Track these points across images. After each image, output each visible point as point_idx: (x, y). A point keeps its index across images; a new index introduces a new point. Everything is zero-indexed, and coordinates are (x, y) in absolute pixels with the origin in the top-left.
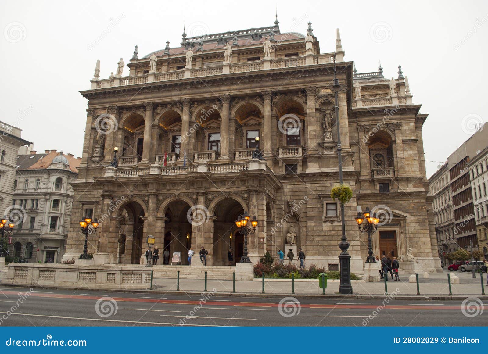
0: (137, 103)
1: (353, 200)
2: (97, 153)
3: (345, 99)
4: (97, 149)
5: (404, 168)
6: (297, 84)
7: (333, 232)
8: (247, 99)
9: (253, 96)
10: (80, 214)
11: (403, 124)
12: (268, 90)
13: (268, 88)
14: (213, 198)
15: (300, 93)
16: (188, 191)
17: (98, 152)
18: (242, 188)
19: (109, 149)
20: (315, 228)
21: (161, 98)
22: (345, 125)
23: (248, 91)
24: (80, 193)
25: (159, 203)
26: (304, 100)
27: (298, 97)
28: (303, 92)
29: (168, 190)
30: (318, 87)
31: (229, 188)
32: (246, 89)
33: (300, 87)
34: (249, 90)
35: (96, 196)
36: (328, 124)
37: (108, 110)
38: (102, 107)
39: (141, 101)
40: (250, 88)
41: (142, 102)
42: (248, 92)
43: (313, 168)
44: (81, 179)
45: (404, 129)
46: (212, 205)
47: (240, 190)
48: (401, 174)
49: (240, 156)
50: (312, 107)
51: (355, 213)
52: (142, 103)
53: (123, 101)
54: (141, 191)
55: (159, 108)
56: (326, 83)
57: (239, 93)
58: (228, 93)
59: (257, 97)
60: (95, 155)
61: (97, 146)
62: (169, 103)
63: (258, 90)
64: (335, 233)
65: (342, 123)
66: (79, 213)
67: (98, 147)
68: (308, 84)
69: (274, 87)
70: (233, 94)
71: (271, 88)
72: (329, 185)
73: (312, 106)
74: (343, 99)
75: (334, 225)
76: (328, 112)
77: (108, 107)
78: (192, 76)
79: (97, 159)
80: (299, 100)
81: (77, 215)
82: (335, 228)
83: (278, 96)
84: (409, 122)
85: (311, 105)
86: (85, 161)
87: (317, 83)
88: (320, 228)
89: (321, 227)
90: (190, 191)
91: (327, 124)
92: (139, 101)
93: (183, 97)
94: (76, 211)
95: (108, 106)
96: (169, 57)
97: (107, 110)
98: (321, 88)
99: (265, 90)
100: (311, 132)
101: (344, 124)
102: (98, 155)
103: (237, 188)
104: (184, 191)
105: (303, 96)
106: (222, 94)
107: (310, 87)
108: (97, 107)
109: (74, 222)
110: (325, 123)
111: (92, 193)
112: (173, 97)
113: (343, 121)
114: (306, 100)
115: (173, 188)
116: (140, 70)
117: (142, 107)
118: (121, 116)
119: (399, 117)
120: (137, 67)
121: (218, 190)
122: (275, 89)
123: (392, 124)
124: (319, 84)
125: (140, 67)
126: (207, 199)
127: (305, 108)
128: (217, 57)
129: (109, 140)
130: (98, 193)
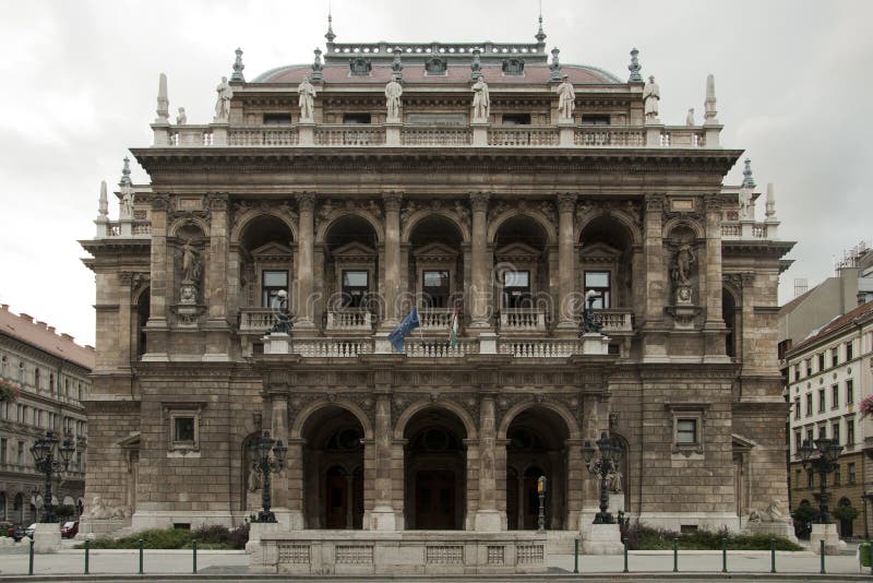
0: (278, 190)
1: (727, 415)
3: (718, 225)
4: (188, 290)
5: (752, 360)
6: (629, 185)
7: (690, 471)
8: (522, 205)
9: (535, 201)
11: (758, 277)
12: (570, 192)
13: (570, 187)
14: (510, 406)
15: (630, 204)
16: (458, 390)
18: (567, 389)
20: (658, 464)
22: (717, 275)
23: (528, 190)
24: (159, 385)
25: (395, 412)
26: (637, 220)
27: (625, 211)
28: (639, 201)
29: (414, 387)
30: (667, 196)
31: (541, 388)
32: (525, 186)
33: (634, 191)
34: (531, 187)
36: (684, 271)
37: (205, 200)
38: (189, 192)
39: (287, 187)
40: (534, 184)
41: (289, 190)
42: (530, 192)
43: (656, 355)
45: (759, 286)
46: (508, 419)
47: (563, 392)
48: (747, 370)
50: (656, 235)
51: (729, 439)
52: (290, 192)
53: (242, 184)
54: (355, 387)
55: (328, 207)
56: (682, 188)
57: (509, 192)
58: (485, 189)
59: (545, 203)
60: (184, 301)
61: (185, 282)
62: (350, 198)
63: (549, 190)
64: (693, 473)
67: (188, 285)
68: (650, 188)
69: (582, 187)
70: (497, 192)
71: (576, 187)
72: (684, 387)
74: (715, 224)
75: (691, 458)
76: (685, 248)
77: (206, 196)
78: (404, 143)
79: (190, 311)
80: (626, 218)
81: (156, 431)
82: (693, 463)
84: (768, 273)
85: (655, 232)
86: (161, 315)
88: (667, 464)
89: (669, 462)
90: (462, 389)
91: (682, 272)
92: (281, 188)
93: (388, 189)
94: (150, 422)
95: (204, 192)
96: (323, 87)
98: (674, 198)
99: (565, 192)
100: (653, 284)
103: (557, 387)
104: (449, 389)
105: (635, 211)
106: (473, 190)
107: (655, 194)
108: (175, 192)
109: (150, 446)
110: (677, 270)
111: (187, 385)
112: (362, 187)
114: (642, 219)
115: (426, 382)
116: (255, 112)
117: (286, 202)
118: (236, 218)
119: (752, 262)
120: (245, 103)
121: (519, 390)
122: (585, 190)
123: (739, 275)
124: (672, 190)
125: (254, 102)
126: (497, 406)
127: (637, 236)
128: (437, 102)
129: (215, 272)
130: (204, 385)
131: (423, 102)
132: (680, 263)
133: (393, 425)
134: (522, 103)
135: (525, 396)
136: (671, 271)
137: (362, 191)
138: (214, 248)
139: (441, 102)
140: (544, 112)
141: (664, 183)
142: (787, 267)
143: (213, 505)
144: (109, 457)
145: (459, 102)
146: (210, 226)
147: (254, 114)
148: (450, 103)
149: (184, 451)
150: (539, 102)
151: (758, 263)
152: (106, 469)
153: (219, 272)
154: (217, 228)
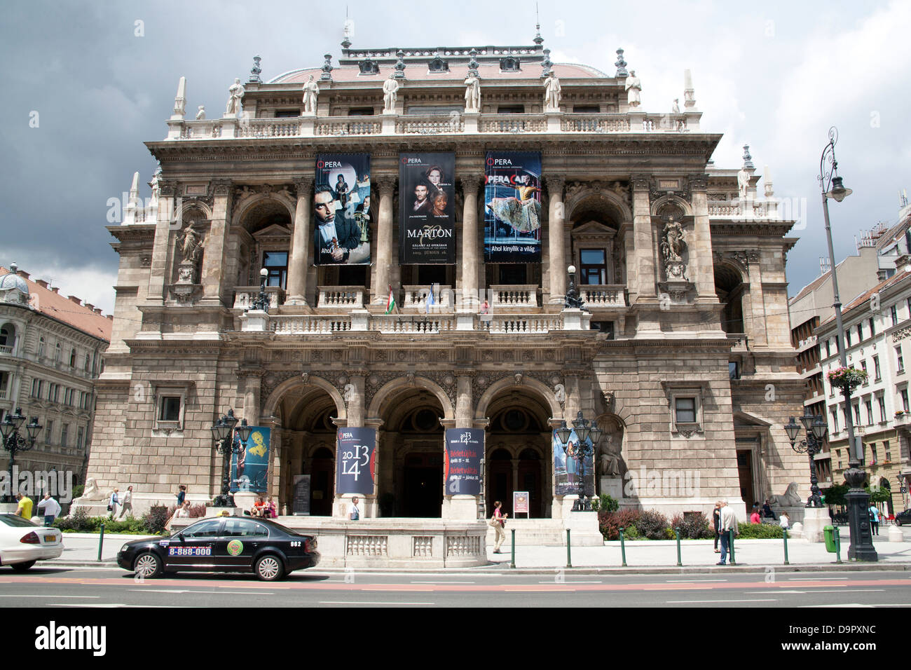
0: (277, 176)
1: (726, 393)
2: (185, 278)
3: (705, 203)
4: (186, 270)
6: (615, 167)
7: (690, 453)
10: (150, 408)
11: (763, 255)
12: (559, 174)
13: (559, 169)
15: (618, 184)
16: (434, 368)
17: (189, 276)
18: (549, 366)
19: (215, 269)
20: (655, 445)
22: (707, 251)
24: (150, 363)
25: (369, 391)
26: (626, 199)
27: (614, 192)
28: (625, 183)
30: (653, 177)
33: (620, 172)
36: (674, 248)
37: (209, 187)
38: (196, 179)
39: (286, 173)
41: (288, 176)
43: (648, 331)
44: (149, 332)
45: (765, 263)
47: (543, 369)
48: (758, 347)
49: (501, 301)
50: (645, 214)
51: (729, 418)
52: (289, 178)
53: (244, 170)
54: (329, 364)
56: (669, 169)
58: (476, 173)
60: (181, 281)
61: (184, 262)
64: (693, 455)
65: (701, 247)
66: (148, 406)
67: (187, 266)
68: (635, 169)
69: (570, 169)
71: (564, 169)
72: (681, 363)
73: (644, 211)
74: (702, 202)
75: (691, 438)
77: (210, 182)
78: (397, 132)
79: (188, 291)
80: (614, 197)
81: (143, 409)
82: (693, 444)
83: (575, 186)
84: (772, 250)
85: (642, 210)
87: (654, 169)
88: (665, 445)
89: (667, 443)
90: (439, 367)
91: (672, 248)
92: (281, 173)
95: (209, 179)
96: (331, 87)
97: (206, 187)
98: (661, 179)
99: (554, 173)
100: (645, 260)
101: (704, 250)
102: (189, 282)
104: (425, 367)
105: (624, 191)
107: (641, 175)
108: (183, 179)
110: (668, 247)
113: (702, 245)
114: (630, 199)
115: (401, 360)
116: (267, 108)
117: (286, 188)
118: (238, 203)
119: (755, 239)
120: (259, 101)
121: (498, 368)
122: (572, 172)
123: (744, 252)
124: (657, 171)
125: (267, 101)
126: (474, 385)
127: (627, 214)
128: (435, 96)
129: (214, 252)
130: (193, 363)
131: (423, 97)
132: (670, 239)
133: (366, 403)
134: (515, 96)
135: (505, 374)
136: (661, 249)
138: (214, 230)
139: (440, 97)
140: (537, 103)
141: (649, 165)
142: (793, 245)
144: (115, 437)
145: (457, 96)
146: (212, 210)
147: (266, 110)
148: (448, 97)
149: (168, 432)
150: (532, 95)
151: (761, 240)
152: (110, 449)
153: (217, 252)
154: (218, 212)
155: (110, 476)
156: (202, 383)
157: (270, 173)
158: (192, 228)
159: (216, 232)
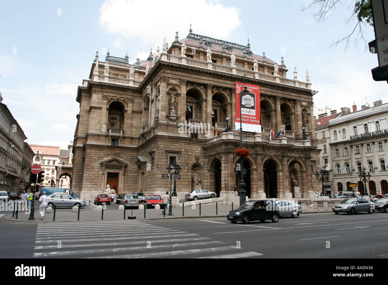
0: (202, 82)
4: (173, 110)
6: (293, 96)
8: (266, 97)
9: (270, 97)
12: (280, 96)
15: (292, 101)
17: (174, 113)
18: (302, 155)
19: (184, 112)
21: (219, 83)
23: (269, 93)
24: (164, 144)
26: (293, 106)
27: (290, 103)
28: (294, 101)
29: (266, 152)
30: (301, 100)
31: (296, 155)
33: (294, 98)
34: (270, 93)
35: (178, 147)
36: (306, 122)
38: (174, 77)
41: (206, 82)
42: (270, 94)
44: (162, 132)
53: (191, 78)
55: (215, 89)
57: (265, 93)
59: (272, 98)
60: (172, 115)
62: (222, 87)
63: (275, 94)
66: (165, 160)
68: (297, 97)
77: (179, 80)
78: (238, 74)
79: (174, 118)
81: (163, 161)
86: (164, 118)
87: (302, 98)
92: (203, 81)
94: (161, 157)
95: (179, 78)
96: (203, 49)
98: (303, 101)
99: (278, 95)
102: (175, 115)
103: (300, 155)
105: (293, 103)
108: (169, 76)
109: (161, 167)
110: (304, 121)
111: (174, 144)
112: (227, 85)
117: (203, 86)
122: (283, 96)
127: (293, 110)
129: (183, 106)
130: (180, 145)
132: (305, 119)
133: (262, 164)
137: (227, 86)
138: (182, 97)
141: (300, 97)
143: (183, 190)
145: (241, 62)
146: (180, 90)
153: (184, 106)
154: (183, 90)
155: (93, 183)
156: (183, 152)
157: (200, 80)
158: (174, 95)
159: (183, 98)
